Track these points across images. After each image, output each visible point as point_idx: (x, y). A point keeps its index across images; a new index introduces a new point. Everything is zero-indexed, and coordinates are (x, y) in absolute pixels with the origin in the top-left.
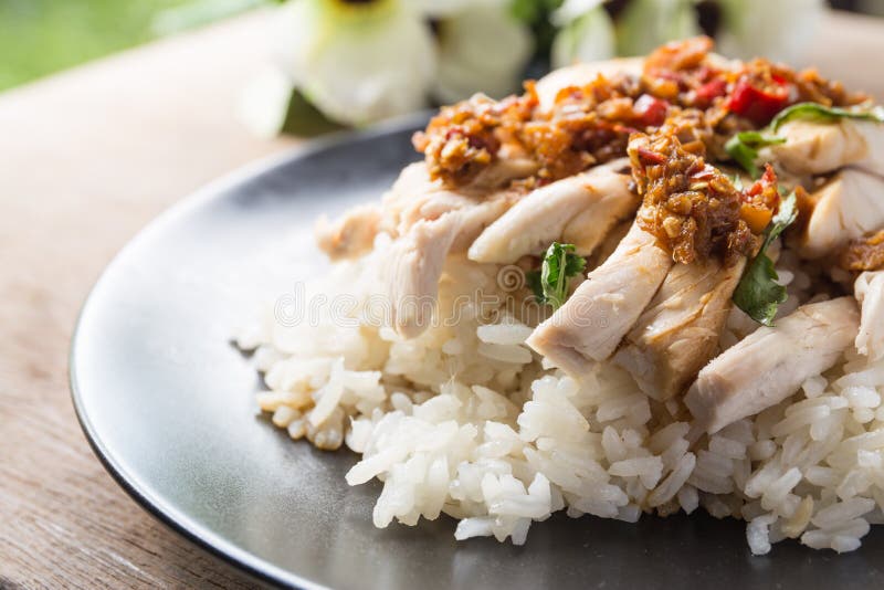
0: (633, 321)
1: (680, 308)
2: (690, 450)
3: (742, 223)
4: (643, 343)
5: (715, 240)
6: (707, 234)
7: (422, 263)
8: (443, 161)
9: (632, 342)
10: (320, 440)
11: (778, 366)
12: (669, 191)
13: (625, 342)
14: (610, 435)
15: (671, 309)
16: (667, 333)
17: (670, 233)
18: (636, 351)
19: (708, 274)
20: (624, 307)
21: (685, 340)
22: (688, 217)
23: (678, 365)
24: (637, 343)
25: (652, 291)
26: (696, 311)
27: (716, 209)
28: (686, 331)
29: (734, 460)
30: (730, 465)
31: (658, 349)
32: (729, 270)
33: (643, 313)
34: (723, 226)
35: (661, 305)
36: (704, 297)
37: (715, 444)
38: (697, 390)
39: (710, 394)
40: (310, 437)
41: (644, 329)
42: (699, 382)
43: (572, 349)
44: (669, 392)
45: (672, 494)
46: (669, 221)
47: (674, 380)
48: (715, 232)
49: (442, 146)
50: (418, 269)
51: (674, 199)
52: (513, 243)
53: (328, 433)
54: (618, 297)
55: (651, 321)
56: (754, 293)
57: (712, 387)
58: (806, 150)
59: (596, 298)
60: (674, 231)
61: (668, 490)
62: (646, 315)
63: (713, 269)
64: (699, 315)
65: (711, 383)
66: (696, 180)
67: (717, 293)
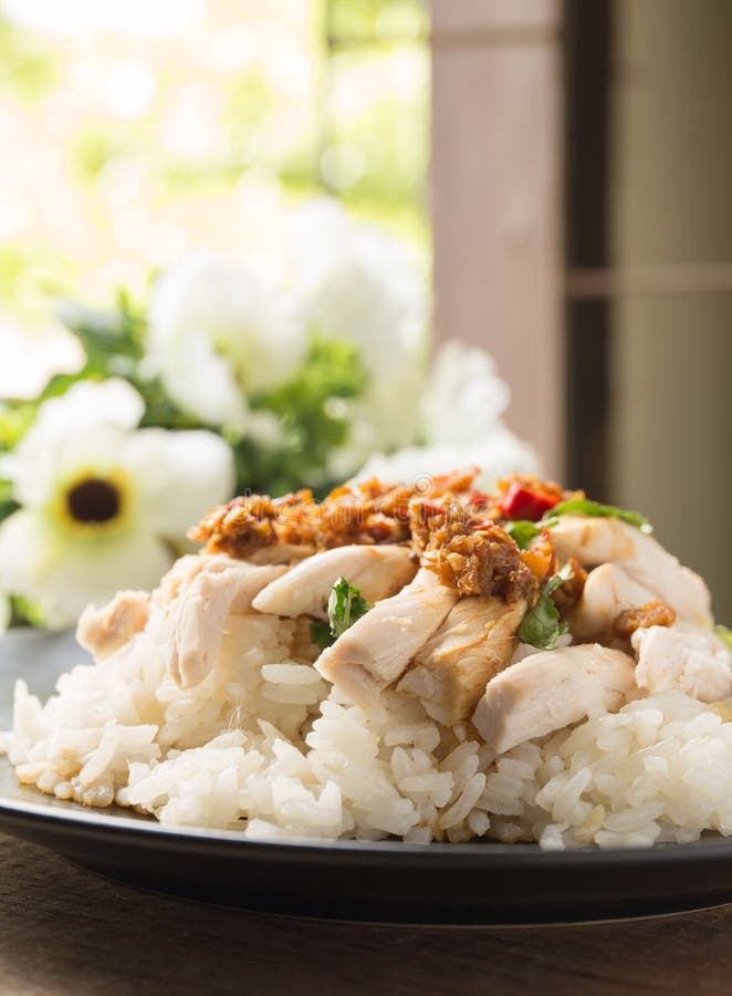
0: (421, 644)
1: (466, 633)
2: (480, 770)
3: (522, 565)
4: (432, 662)
5: (497, 578)
6: (489, 573)
7: (207, 605)
8: (224, 527)
9: (421, 663)
10: (87, 798)
11: (563, 681)
12: (451, 534)
13: (412, 664)
14: (399, 756)
15: (457, 634)
16: (455, 651)
17: (454, 566)
18: (424, 671)
19: (491, 608)
20: (412, 630)
21: (473, 658)
22: (469, 555)
23: (466, 681)
24: (426, 662)
25: (439, 620)
26: (483, 636)
27: (497, 551)
28: (473, 650)
29: (524, 780)
30: (519, 783)
31: (447, 666)
32: (512, 605)
33: (429, 639)
34: (504, 567)
35: (448, 632)
36: (488, 625)
37: (503, 764)
38: (485, 705)
39: (499, 704)
40: (77, 797)
41: (432, 651)
42: (487, 695)
43: (361, 666)
44: (458, 714)
45: (462, 816)
46: (452, 557)
47: (462, 699)
48: (496, 572)
49: (224, 516)
50: (203, 611)
51: (456, 540)
52: (298, 594)
53: (98, 790)
54: (407, 620)
55: (438, 645)
56: (535, 629)
57: (501, 696)
58: (577, 538)
59: (384, 620)
60: (458, 564)
61: (459, 811)
62: (433, 641)
63: (495, 605)
64: (485, 638)
65: (500, 691)
66: (476, 530)
67: (501, 621)
